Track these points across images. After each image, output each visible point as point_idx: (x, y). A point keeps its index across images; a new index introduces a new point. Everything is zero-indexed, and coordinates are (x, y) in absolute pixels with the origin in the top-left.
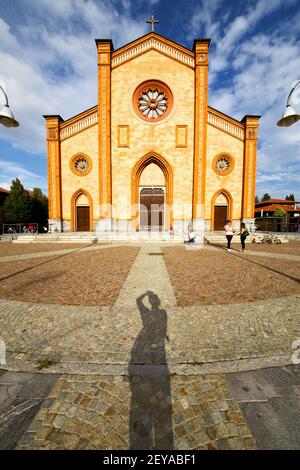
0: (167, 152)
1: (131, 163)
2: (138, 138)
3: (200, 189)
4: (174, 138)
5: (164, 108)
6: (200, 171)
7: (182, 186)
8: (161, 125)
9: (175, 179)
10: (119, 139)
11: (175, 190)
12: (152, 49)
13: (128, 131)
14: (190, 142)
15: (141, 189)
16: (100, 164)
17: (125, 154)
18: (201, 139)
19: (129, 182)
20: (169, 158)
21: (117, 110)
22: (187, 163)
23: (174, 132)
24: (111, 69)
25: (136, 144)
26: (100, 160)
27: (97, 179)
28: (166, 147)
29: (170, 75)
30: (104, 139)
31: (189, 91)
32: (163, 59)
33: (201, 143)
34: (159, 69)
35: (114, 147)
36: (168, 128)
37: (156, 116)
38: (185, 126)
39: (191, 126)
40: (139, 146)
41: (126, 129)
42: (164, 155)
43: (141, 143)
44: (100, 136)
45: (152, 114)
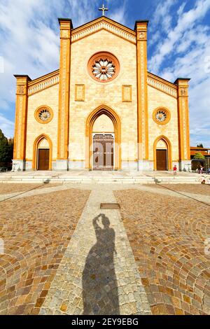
0: (115, 105)
1: (86, 113)
2: (91, 95)
3: (144, 135)
4: (120, 95)
5: (113, 73)
6: (143, 120)
7: (129, 133)
8: (111, 85)
9: (122, 127)
10: (76, 94)
11: (122, 136)
12: (103, 29)
13: (84, 89)
14: (134, 98)
15: (94, 134)
16: (59, 114)
17: (80, 107)
18: (143, 95)
19: (84, 129)
20: (117, 110)
21: (75, 73)
22: (132, 114)
23: (120, 90)
24: (71, 43)
25: (89, 99)
26: (59, 110)
27: (57, 126)
28: (115, 102)
29: (117, 49)
30: (64, 94)
31: (132, 60)
32: (112, 36)
33: (143, 99)
34: (108, 44)
35: (72, 100)
36: (116, 88)
37: (106, 78)
38: (129, 86)
39: (134, 86)
40: (93, 100)
41: (82, 87)
42: (113, 107)
43: (94, 99)
44: (60, 92)
45: (103, 77)
